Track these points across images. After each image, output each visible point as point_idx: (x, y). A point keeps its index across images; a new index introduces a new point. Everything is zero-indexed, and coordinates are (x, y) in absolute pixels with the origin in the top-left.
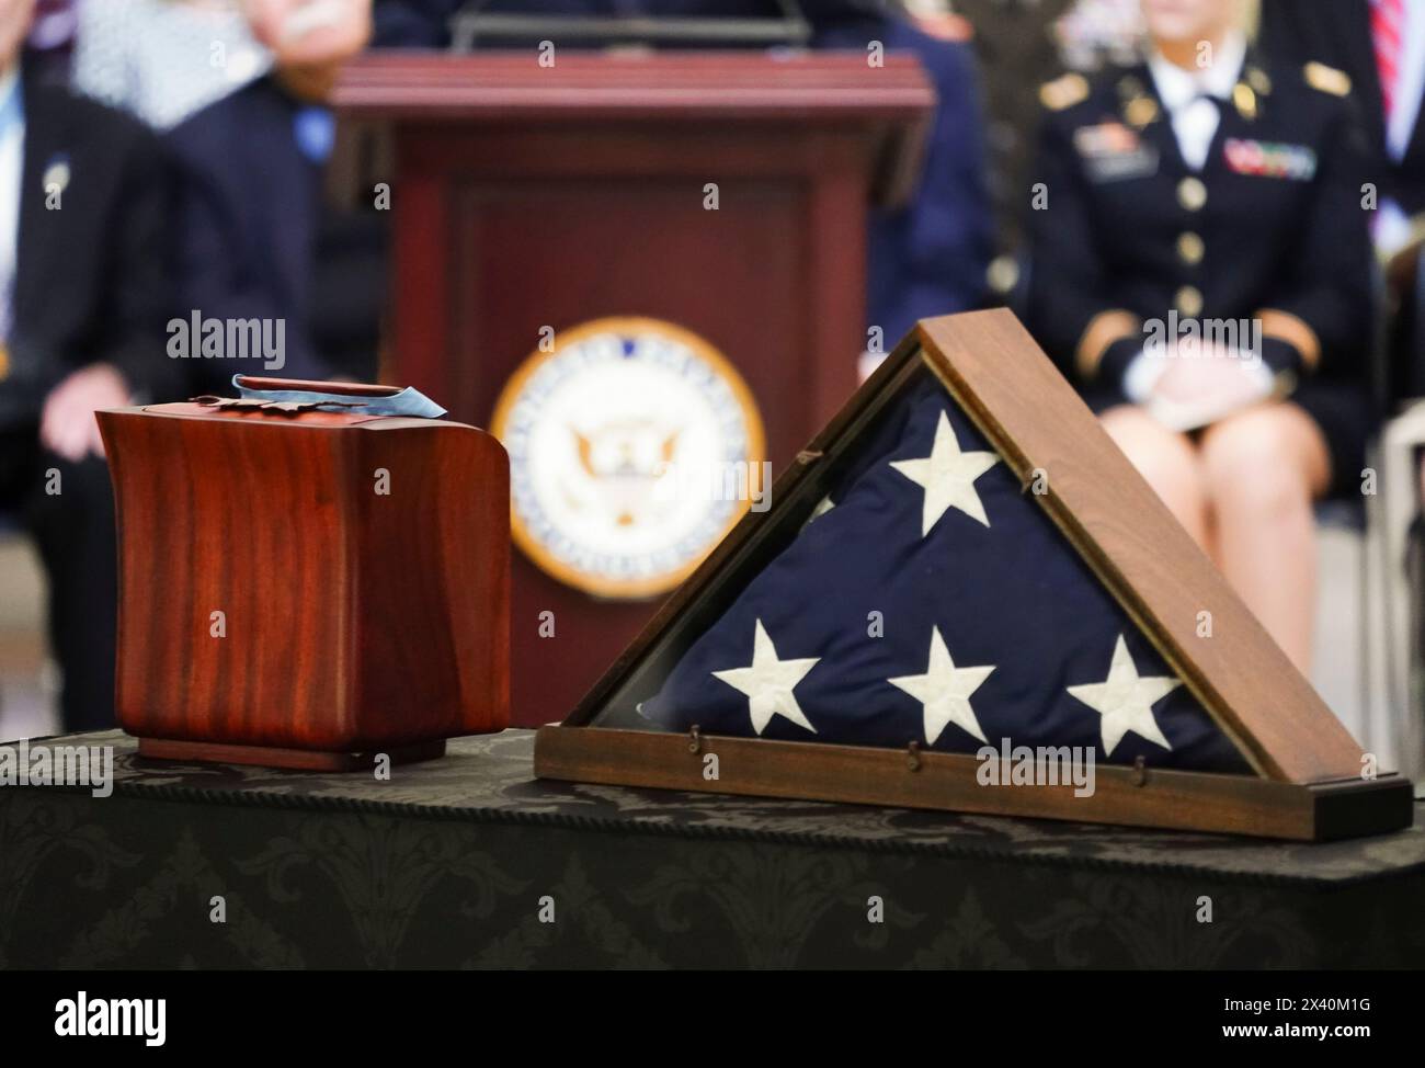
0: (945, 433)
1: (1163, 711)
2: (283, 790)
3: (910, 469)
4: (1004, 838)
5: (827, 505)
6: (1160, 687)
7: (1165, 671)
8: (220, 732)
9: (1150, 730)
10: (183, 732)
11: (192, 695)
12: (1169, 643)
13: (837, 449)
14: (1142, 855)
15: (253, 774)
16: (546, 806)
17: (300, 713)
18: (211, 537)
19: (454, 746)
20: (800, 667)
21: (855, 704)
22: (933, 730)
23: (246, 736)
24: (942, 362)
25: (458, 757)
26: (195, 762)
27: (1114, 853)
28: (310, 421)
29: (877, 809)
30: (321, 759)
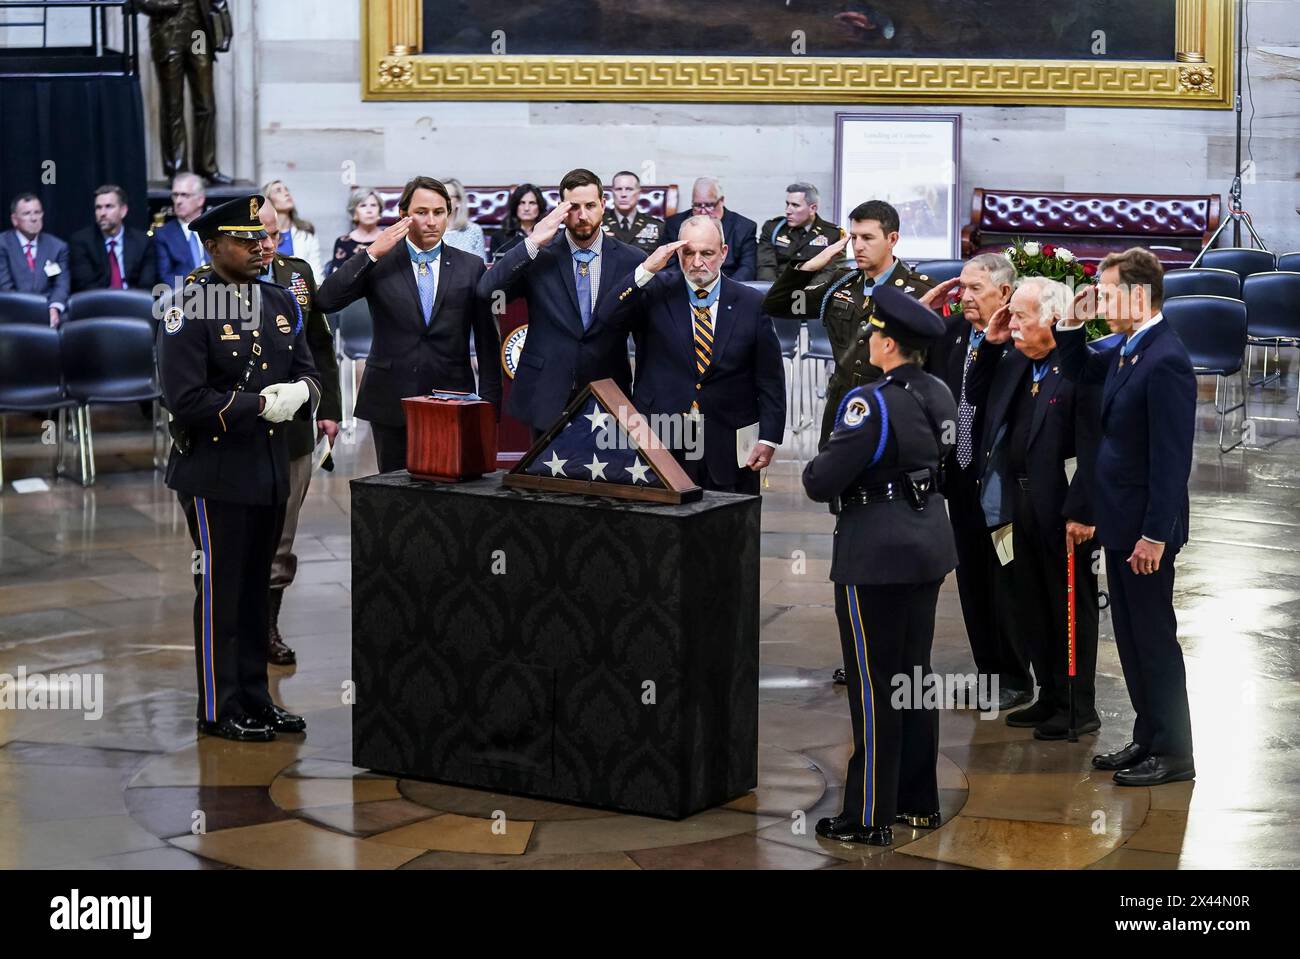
0: (597, 409)
1: (647, 473)
2: (444, 489)
3: (589, 417)
4: (610, 504)
5: (570, 424)
6: (646, 468)
7: (647, 465)
8: (430, 473)
9: (644, 478)
10: (422, 473)
11: (424, 465)
12: (648, 459)
13: (572, 411)
14: (642, 510)
15: (438, 484)
16: (504, 494)
17: (448, 470)
18: (427, 429)
19: (484, 475)
20: (564, 462)
21: (575, 470)
22: (594, 477)
23: (436, 474)
24: (595, 392)
25: (485, 478)
26: (425, 480)
27: (635, 509)
28: (450, 402)
29: (581, 495)
30: (453, 480)
